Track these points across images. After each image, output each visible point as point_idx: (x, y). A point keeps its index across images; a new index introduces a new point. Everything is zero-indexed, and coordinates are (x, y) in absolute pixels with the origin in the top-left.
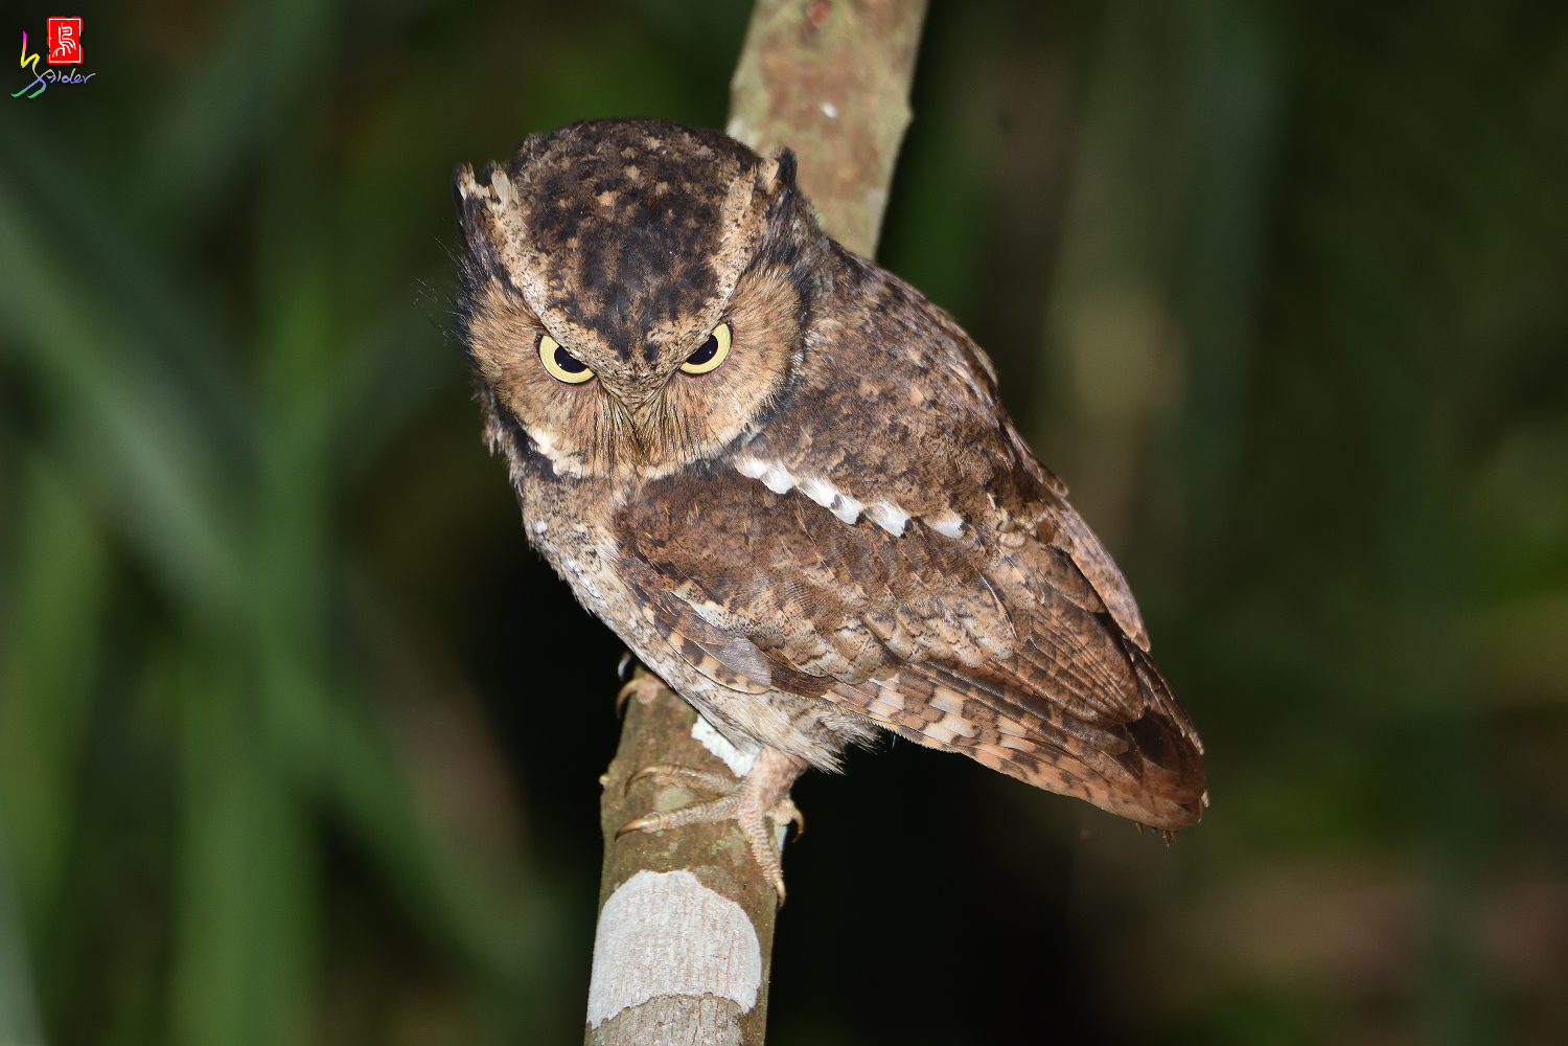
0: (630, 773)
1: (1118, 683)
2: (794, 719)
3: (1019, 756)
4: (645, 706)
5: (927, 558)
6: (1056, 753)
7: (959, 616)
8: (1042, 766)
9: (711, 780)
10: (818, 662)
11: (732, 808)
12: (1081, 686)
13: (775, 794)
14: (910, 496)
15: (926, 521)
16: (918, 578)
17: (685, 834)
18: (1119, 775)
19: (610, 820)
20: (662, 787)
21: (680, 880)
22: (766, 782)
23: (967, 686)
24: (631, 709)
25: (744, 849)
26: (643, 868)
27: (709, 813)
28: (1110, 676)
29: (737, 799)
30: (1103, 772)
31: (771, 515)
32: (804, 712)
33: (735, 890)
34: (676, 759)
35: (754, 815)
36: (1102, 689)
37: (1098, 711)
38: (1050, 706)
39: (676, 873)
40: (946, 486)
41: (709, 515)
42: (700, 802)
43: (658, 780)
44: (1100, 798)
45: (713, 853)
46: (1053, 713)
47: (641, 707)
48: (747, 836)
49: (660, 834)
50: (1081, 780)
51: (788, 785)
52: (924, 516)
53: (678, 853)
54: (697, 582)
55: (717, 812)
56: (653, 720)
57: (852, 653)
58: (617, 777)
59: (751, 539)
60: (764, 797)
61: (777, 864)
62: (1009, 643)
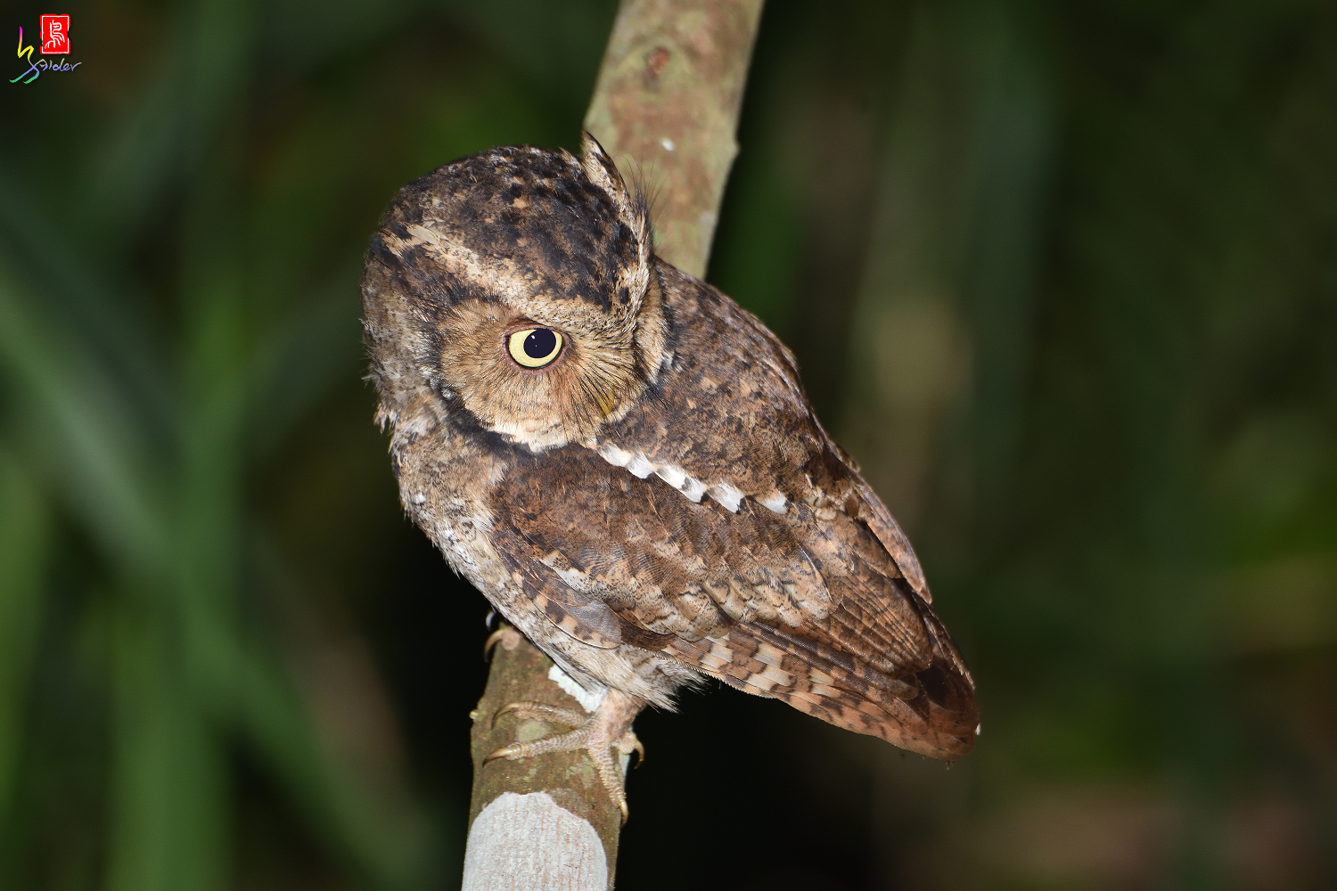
0: (496, 709)
1: (914, 638)
2: (636, 666)
3: (827, 702)
4: (509, 652)
5: (756, 534)
6: (858, 698)
7: (783, 582)
8: (846, 710)
9: (565, 715)
10: (664, 622)
11: (583, 739)
12: (882, 642)
13: (620, 727)
14: (745, 478)
15: (758, 499)
16: (749, 552)
17: (543, 761)
18: (910, 717)
19: (478, 749)
20: (523, 721)
21: (539, 800)
22: (612, 717)
23: (787, 643)
24: (497, 655)
25: (593, 774)
26: (507, 790)
27: (563, 744)
28: (907, 632)
29: (587, 732)
30: (897, 716)
31: (626, 498)
32: (646, 661)
33: (585, 809)
34: (536, 697)
35: (602, 746)
36: (900, 644)
37: (895, 663)
38: (855, 660)
39: (534, 794)
40: (773, 468)
41: (574, 494)
43: (520, 715)
44: (893, 735)
45: (567, 778)
46: (857, 665)
47: (505, 653)
48: (596, 763)
50: (878, 721)
51: (631, 719)
52: (756, 495)
53: (537, 777)
54: (563, 552)
55: (570, 742)
56: (516, 664)
57: (694, 615)
58: (484, 713)
59: (609, 517)
60: (609, 730)
61: (622, 787)
62: (826, 606)
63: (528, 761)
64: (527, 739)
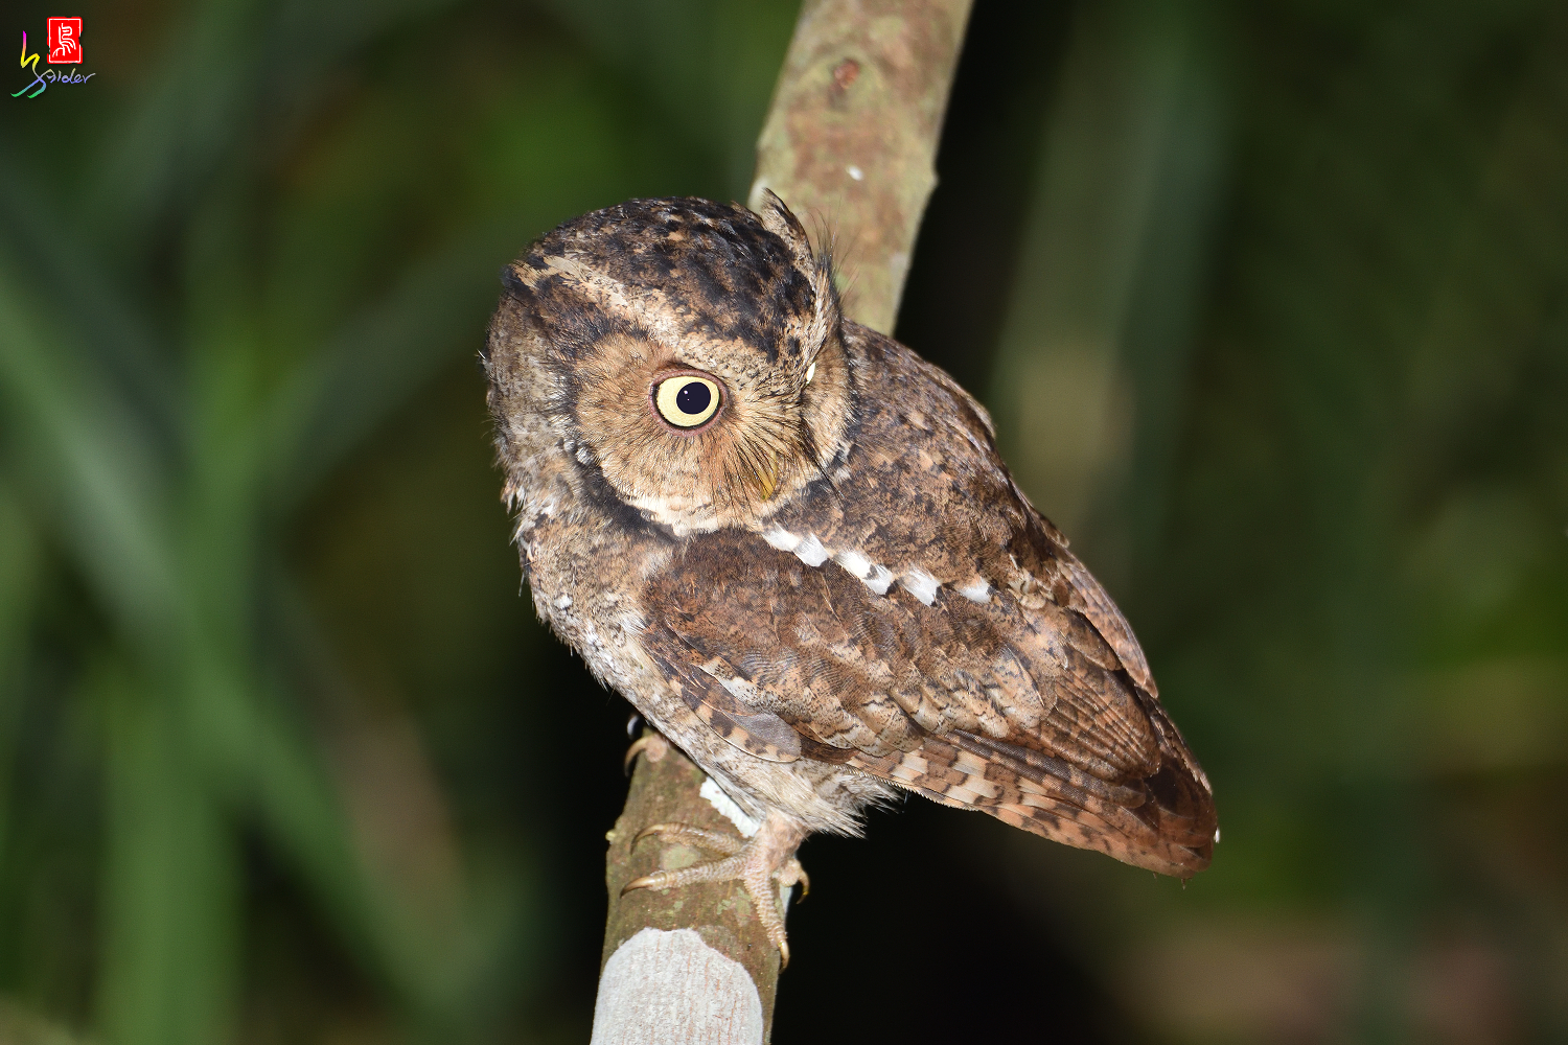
0: (637, 830)
1: (1140, 739)
2: (816, 785)
3: (1040, 814)
4: (655, 763)
5: (952, 632)
6: (1077, 809)
7: (985, 686)
8: (1063, 822)
9: (718, 840)
10: (846, 736)
11: (738, 868)
13: (782, 855)
14: (941, 563)
15: (956, 587)
16: (943, 653)
17: (691, 892)
18: (1137, 828)
19: (615, 876)
20: (669, 845)
21: (685, 939)
22: (773, 842)
23: (990, 750)
24: (640, 766)
25: (749, 910)
26: (648, 925)
27: (716, 873)
28: (1132, 732)
29: (744, 859)
30: (1122, 828)
31: (796, 594)
32: (827, 778)
33: (739, 951)
34: (684, 818)
35: (761, 876)
36: (1123, 747)
37: (1118, 768)
38: (1071, 766)
39: (680, 931)
40: (972, 550)
41: (736, 592)
42: (706, 862)
43: (664, 838)
44: (1119, 850)
45: (719, 913)
46: (1074, 772)
47: (649, 766)
48: (753, 897)
49: (665, 892)
50: (1100, 834)
51: (795, 846)
52: (954, 582)
53: (683, 911)
54: (726, 658)
55: (723, 871)
56: (662, 777)
57: (880, 727)
58: (623, 834)
59: (777, 619)
60: (770, 858)
61: (782, 925)
62: (1037, 712)
64: (673, 867)
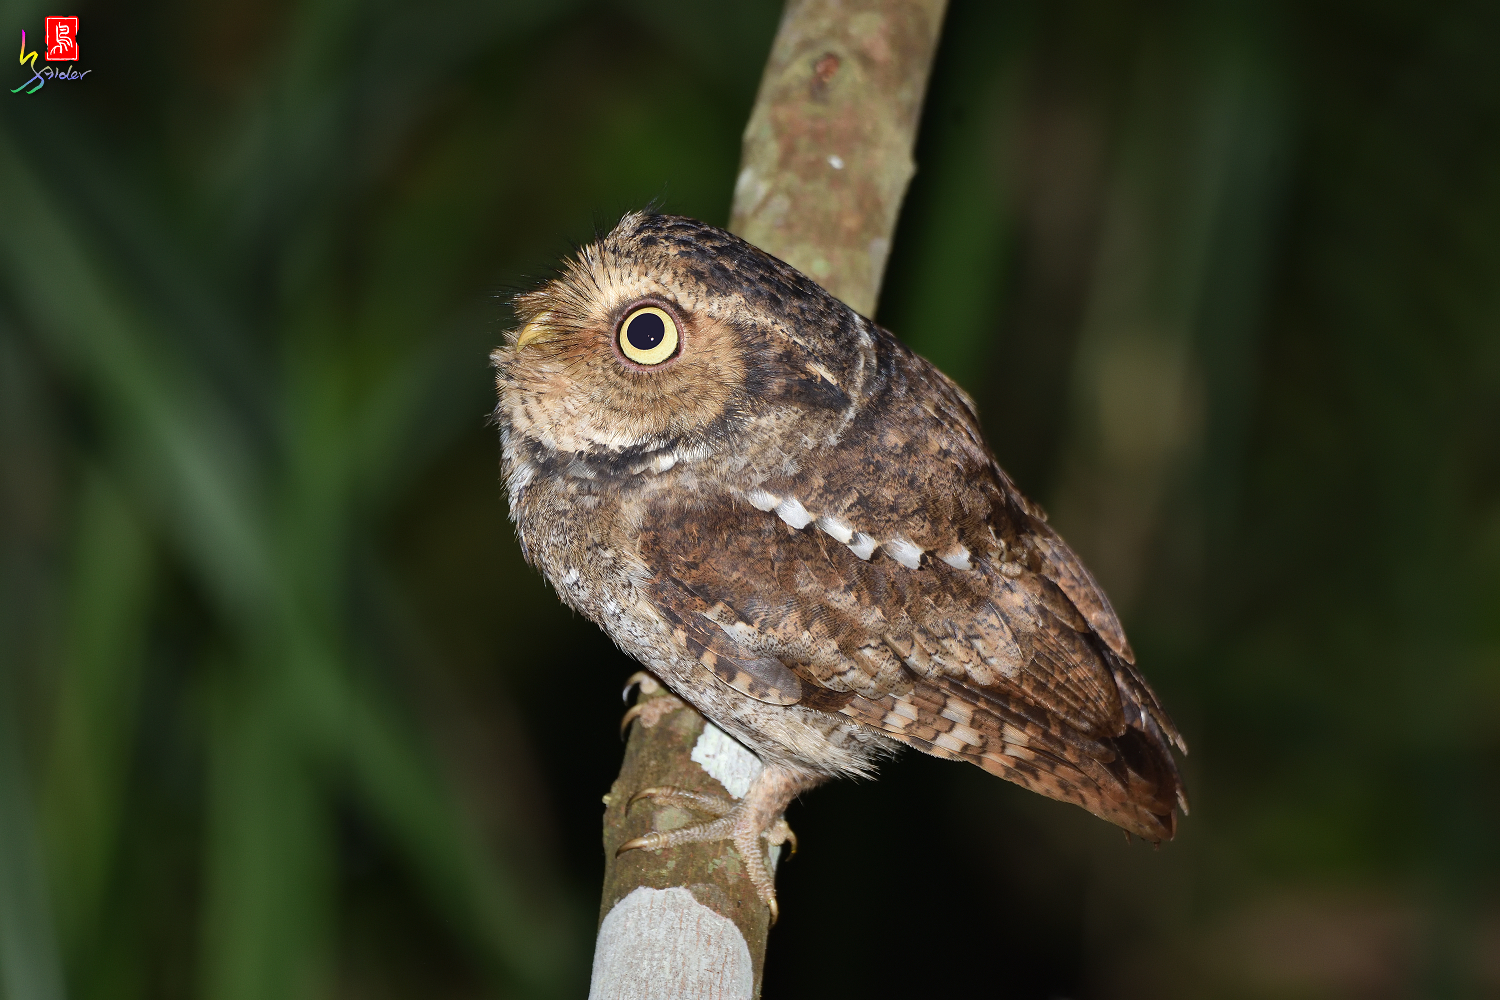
0: (631, 793)
1: (1107, 698)
3: (1021, 764)
4: (648, 729)
5: (938, 582)
6: (1053, 760)
7: (970, 637)
8: (1042, 773)
9: (709, 802)
10: (842, 678)
11: (728, 829)
12: (1076, 699)
13: (770, 816)
14: (923, 532)
15: (938, 555)
16: (931, 602)
17: (683, 852)
18: (1110, 783)
19: (613, 840)
20: (661, 808)
21: (677, 896)
22: (762, 805)
23: (977, 698)
24: (634, 732)
25: (739, 868)
26: (642, 884)
27: (706, 834)
28: (1101, 691)
29: (733, 820)
31: (794, 543)
32: (835, 729)
33: (730, 907)
34: (676, 781)
35: (749, 836)
36: (1094, 702)
37: (1090, 723)
38: (1049, 716)
39: (673, 890)
40: (954, 521)
41: (737, 540)
42: (697, 823)
43: (657, 801)
44: (1094, 804)
45: (710, 872)
46: (1051, 722)
47: (643, 731)
48: (742, 856)
49: (658, 852)
50: (1075, 787)
51: (783, 807)
52: (936, 551)
53: (676, 870)
54: (728, 603)
55: (714, 832)
56: (655, 743)
57: (875, 670)
58: (619, 797)
59: (777, 565)
60: (758, 820)
61: (771, 883)
62: (1017, 663)
63: (666, 853)
64: (666, 828)
